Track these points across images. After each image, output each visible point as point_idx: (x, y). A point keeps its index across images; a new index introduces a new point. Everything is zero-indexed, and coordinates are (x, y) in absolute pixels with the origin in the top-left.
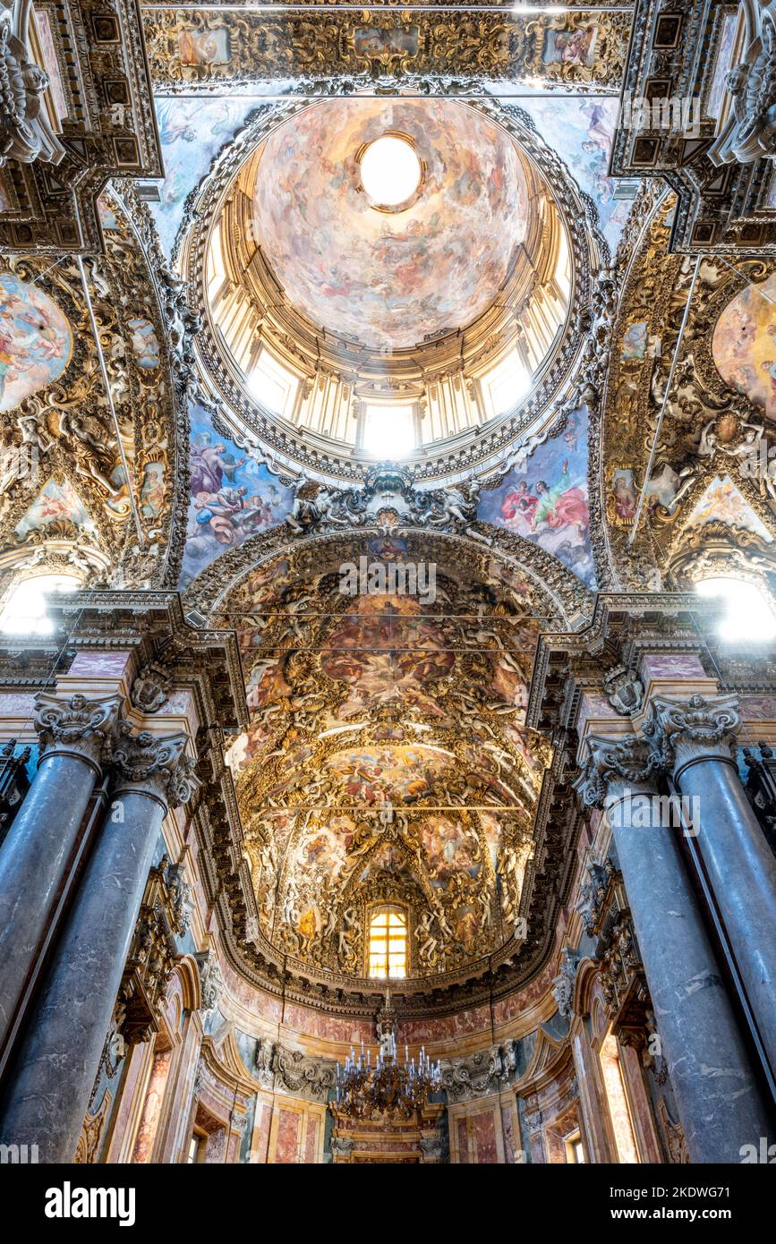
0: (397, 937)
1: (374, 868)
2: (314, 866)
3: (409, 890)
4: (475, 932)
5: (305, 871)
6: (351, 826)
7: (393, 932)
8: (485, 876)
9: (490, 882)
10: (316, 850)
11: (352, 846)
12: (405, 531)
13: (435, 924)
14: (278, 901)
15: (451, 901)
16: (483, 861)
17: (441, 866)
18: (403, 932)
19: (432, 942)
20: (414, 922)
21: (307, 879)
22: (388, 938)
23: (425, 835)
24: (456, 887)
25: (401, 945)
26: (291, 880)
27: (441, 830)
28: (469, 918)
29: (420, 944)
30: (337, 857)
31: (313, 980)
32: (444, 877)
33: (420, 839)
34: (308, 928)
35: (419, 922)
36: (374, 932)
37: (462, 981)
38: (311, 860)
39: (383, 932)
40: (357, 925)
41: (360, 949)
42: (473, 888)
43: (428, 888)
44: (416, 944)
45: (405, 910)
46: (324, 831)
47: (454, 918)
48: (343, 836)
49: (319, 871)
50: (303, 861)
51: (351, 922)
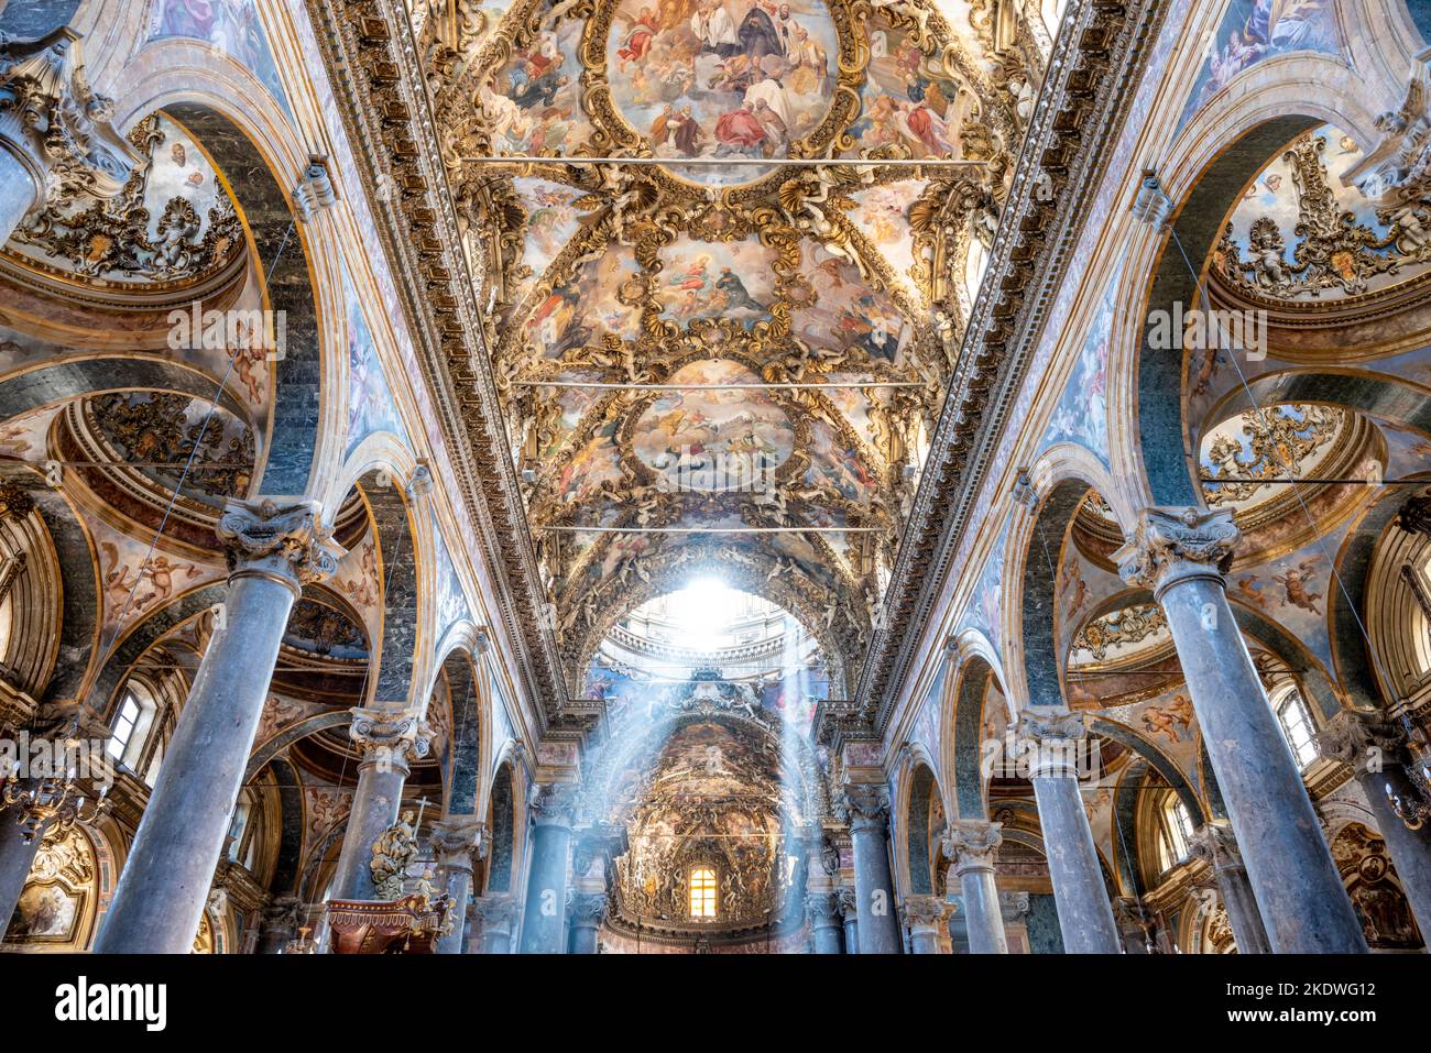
0: (709, 887)
1: (694, 842)
2: (654, 846)
3: (717, 856)
4: (760, 891)
5: (648, 850)
6: (678, 818)
7: (707, 883)
8: (768, 855)
9: (771, 859)
10: (654, 838)
11: (679, 830)
12: (717, 713)
13: (735, 881)
14: (631, 873)
15: (745, 868)
16: (767, 844)
17: (739, 843)
18: (713, 883)
19: (733, 894)
20: (721, 878)
21: (649, 856)
22: (703, 887)
23: (729, 823)
24: (749, 859)
25: (711, 893)
26: (639, 859)
27: (740, 821)
28: (757, 881)
29: (725, 895)
30: (669, 839)
31: (657, 928)
32: (741, 851)
33: (726, 825)
34: (651, 889)
35: (724, 879)
36: (694, 883)
37: (751, 927)
38: (652, 842)
39: (700, 883)
40: (683, 882)
41: (684, 898)
42: (760, 860)
43: (730, 856)
44: (722, 895)
45: (715, 868)
46: (660, 823)
47: (747, 880)
48: (673, 825)
49: (657, 849)
50: (646, 845)
51: (679, 880)
